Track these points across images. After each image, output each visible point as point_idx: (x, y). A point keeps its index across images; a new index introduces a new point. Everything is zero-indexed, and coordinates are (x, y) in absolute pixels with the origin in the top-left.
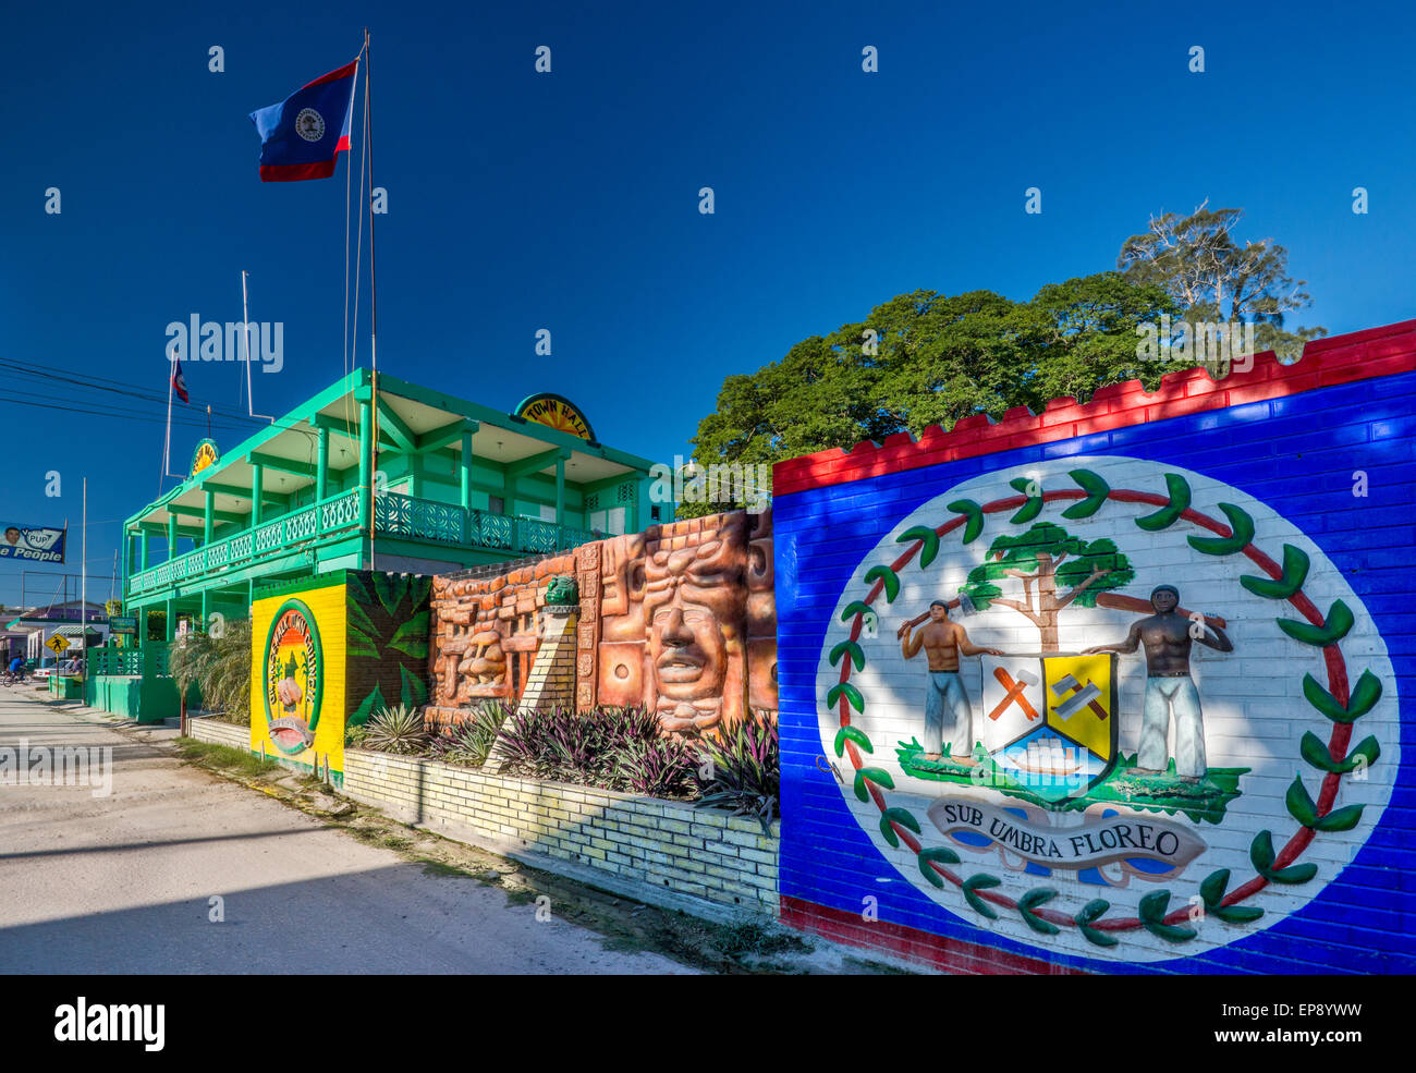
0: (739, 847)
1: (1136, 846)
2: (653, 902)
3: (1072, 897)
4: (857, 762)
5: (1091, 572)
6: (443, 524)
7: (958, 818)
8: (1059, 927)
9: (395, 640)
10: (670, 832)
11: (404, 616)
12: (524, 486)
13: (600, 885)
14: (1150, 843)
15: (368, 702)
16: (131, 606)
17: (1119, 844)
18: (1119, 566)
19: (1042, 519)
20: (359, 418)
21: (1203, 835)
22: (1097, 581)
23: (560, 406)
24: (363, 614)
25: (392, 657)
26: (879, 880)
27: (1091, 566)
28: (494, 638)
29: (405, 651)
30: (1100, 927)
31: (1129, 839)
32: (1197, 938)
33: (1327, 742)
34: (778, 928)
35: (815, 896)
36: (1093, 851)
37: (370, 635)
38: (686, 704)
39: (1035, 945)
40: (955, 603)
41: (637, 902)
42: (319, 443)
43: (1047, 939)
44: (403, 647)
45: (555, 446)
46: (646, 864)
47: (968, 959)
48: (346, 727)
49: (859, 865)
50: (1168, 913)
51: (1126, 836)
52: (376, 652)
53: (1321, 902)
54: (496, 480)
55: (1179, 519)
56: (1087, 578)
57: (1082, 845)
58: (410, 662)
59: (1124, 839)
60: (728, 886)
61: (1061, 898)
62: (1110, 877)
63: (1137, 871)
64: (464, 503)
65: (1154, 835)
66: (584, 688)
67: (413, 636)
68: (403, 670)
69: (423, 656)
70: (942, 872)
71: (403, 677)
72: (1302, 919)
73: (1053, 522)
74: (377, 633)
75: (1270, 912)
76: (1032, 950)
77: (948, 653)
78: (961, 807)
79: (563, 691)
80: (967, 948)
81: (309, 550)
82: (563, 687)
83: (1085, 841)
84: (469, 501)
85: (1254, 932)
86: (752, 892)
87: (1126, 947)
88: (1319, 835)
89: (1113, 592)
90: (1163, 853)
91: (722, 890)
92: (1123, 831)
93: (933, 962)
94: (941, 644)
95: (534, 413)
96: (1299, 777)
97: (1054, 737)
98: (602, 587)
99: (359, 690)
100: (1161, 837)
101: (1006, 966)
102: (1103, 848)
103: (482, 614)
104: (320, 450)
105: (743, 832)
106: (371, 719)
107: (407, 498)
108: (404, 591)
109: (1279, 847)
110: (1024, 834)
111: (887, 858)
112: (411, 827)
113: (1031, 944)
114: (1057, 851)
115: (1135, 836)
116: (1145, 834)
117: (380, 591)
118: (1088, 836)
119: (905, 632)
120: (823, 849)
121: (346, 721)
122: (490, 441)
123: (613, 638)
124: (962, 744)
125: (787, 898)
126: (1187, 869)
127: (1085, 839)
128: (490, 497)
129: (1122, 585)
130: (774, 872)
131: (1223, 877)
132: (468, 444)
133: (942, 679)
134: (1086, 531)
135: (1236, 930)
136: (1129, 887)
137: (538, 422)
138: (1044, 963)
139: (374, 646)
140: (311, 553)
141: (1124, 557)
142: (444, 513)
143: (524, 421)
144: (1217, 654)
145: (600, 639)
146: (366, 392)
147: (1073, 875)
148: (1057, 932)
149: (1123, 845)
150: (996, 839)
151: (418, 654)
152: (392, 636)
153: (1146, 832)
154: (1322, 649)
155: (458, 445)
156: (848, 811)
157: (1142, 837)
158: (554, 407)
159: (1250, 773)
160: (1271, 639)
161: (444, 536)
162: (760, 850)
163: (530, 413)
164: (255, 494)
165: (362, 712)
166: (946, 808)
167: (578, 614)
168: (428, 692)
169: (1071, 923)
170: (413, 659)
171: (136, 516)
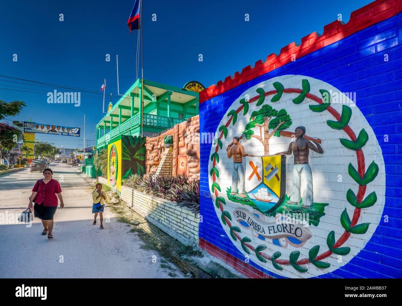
0: (191, 221)
1: (288, 232)
2: (171, 235)
3: (270, 250)
4: (217, 194)
5: (279, 123)
6: (163, 122)
7: (240, 216)
8: (267, 260)
9: (135, 155)
10: (177, 214)
11: (138, 148)
12: (189, 110)
13: (162, 229)
14: (293, 231)
15: (128, 173)
16: (98, 148)
17: (283, 231)
18: (287, 119)
19: (265, 103)
20: (139, 93)
21: (311, 230)
22: (281, 126)
23: (197, 84)
24: (126, 148)
25: (135, 160)
26: (222, 236)
27: (279, 120)
28: (156, 154)
29: (138, 158)
30: (277, 262)
31: (286, 229)
32: (308, 272)
33: (356, 194)
34: (198, 248)
35: (207, 239)
36: (274, 232)
37: (128, 154)
38: (195, 174)
39: (260, 265)
40: (241, 138)
41: (168, 235)
42: (132, 101)
43: (263, 263)
44: (138, 157)
45: (196, 97)
46: (172, 224)
47: (242, 267)
48: (122, 180)
49: (217, 230)
50: (298, 260)
51: (285, 228)
52: (130, 159)
53: (351, 264)
54: (181, 109)
55: (306, 98)
56: (278, 125)
57: (271, 230)
58: (140, 162)
59: (285, 229)
60: (188, 233)
61: (267, 249)
62: (282, 243)
63: (290, 242)
64: (168, 116)
65: (294, 228)
66: (174, 169)
67: (140, 154)
68: (138, 164)
69: (144, 160)
70: (236, 235)
71: (138, 166)
72: (344, 270)
73: (268, 104)
74: (130, 153)
75: (333, 266)
76: (259, 267)
77: (238, 156)
78: (240, 212)
79: (168, 170)
80: (242, 263)
81: (129, 131)
82: (168, 169)
83: (272, 228)
84: (170, 115)
85: (327, 273)
86: (193, 235)
87: (286, 271)
88: (352, 235)
89: (285, 130)
90: (298, 236)
91: (187, 234)
92: (285, 226)
93: (233, 266)
94: (236, 153)
95: (189, 87)
96: (346, 209)
97: (265, 188)
98: (179, 138)
99: (125, 169)
100: (296, 230)
101: (252, 272)
102: (278, 231)
103: (155, 147)
104: (132, 103)
105: (191, 216)
106: (128, 178)
107: (156, 116)
108: (138, 141)
109: (337, 238)
110: (256, 223)
111: (223, 228)
112: (130, 208)
113: (259, 265)
114: (264, 231)
115: (288, 228)
116: (291, 228)
117: (131, 141)
118: (273, 226)
119: (228, 149)
120: (209, 223)
121: (122, 178)
122: (176, 97)
123: (181, 154)
124: (241, 189)
125: (200, 239)
126: (306, 243)
127: (272, 227)
128: (179, 114)
129: (288, 127)
130: (197, 229)
131: (317, 249)
132: (169, 98)
133: (236, 165)
134: (277, 107)
135: (321, 271)
136: (287, 248)
137: (190, 90)
138: (262, 272)
139: (129, 157)
140: (130, 132)
141: (289, 115)
142: (163, 119)
143: (186, 90)
144: (318, 155)
145: (178, 154)
146: (140, 85)
147: (271, 241)
148: (266, 262)
149: (284, 231)
150: (249, 224)
151: (142, 159)
152: (134, 154)
153: (292, 227)
154: (356, 151)
155: (167, 99)
156: (215, 211)
157: (290, 229)
158: (195, 85)
159: (328, 206)
160: (337, 148)
161: (163, 126)
162: (195, 222)
163: (188, 87)
164: (120, 116)
165: (125, 176)
166: (237, 212)
167: (173, 147)
168: (145, 170)
169: (269, 259)
170: (141, 161)
171: (98, 124)
